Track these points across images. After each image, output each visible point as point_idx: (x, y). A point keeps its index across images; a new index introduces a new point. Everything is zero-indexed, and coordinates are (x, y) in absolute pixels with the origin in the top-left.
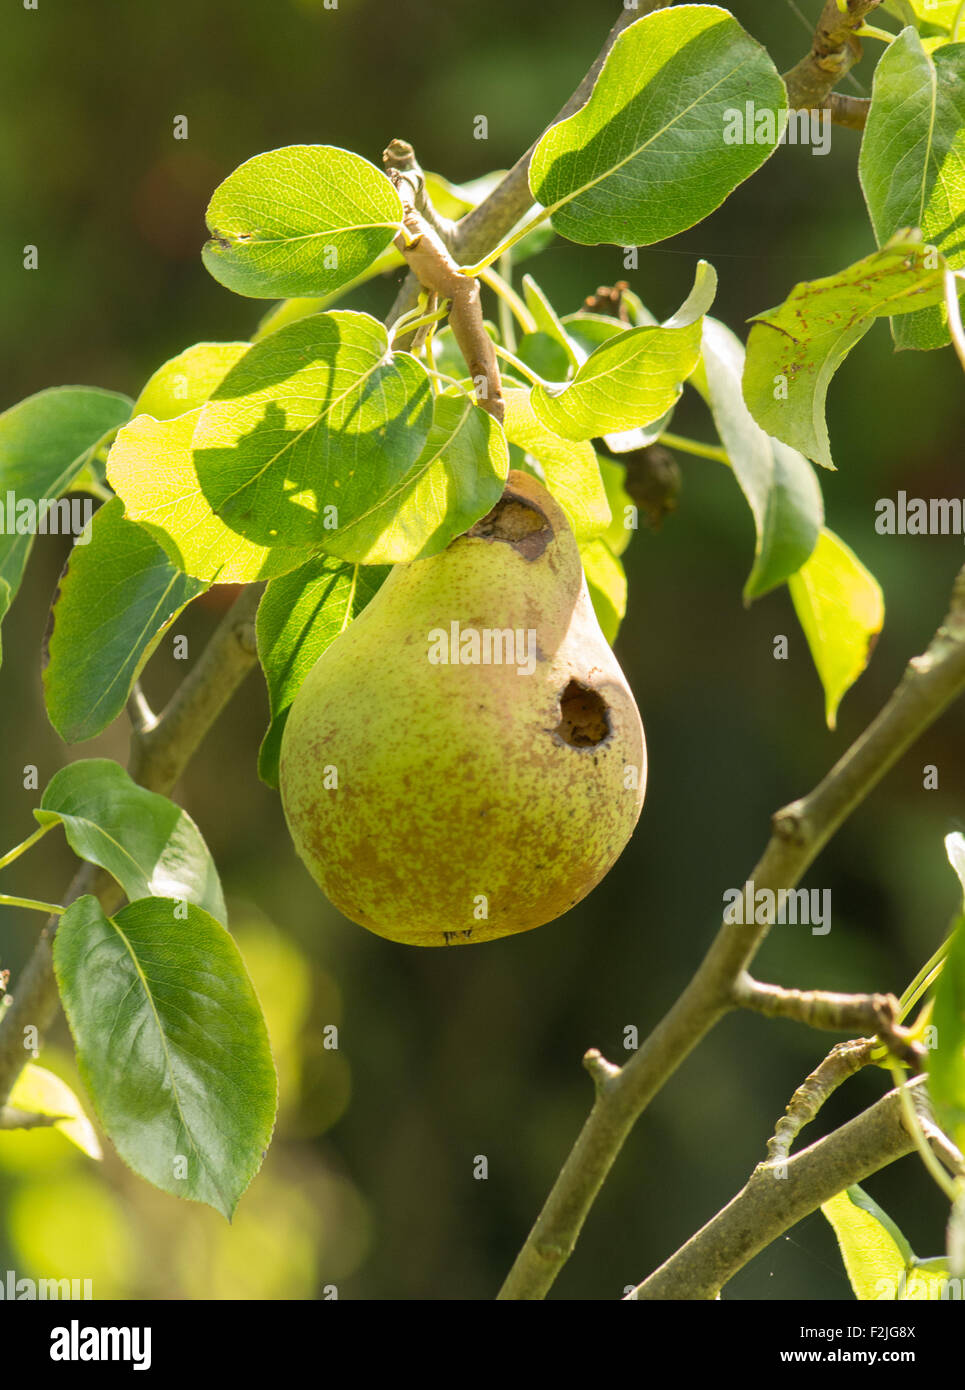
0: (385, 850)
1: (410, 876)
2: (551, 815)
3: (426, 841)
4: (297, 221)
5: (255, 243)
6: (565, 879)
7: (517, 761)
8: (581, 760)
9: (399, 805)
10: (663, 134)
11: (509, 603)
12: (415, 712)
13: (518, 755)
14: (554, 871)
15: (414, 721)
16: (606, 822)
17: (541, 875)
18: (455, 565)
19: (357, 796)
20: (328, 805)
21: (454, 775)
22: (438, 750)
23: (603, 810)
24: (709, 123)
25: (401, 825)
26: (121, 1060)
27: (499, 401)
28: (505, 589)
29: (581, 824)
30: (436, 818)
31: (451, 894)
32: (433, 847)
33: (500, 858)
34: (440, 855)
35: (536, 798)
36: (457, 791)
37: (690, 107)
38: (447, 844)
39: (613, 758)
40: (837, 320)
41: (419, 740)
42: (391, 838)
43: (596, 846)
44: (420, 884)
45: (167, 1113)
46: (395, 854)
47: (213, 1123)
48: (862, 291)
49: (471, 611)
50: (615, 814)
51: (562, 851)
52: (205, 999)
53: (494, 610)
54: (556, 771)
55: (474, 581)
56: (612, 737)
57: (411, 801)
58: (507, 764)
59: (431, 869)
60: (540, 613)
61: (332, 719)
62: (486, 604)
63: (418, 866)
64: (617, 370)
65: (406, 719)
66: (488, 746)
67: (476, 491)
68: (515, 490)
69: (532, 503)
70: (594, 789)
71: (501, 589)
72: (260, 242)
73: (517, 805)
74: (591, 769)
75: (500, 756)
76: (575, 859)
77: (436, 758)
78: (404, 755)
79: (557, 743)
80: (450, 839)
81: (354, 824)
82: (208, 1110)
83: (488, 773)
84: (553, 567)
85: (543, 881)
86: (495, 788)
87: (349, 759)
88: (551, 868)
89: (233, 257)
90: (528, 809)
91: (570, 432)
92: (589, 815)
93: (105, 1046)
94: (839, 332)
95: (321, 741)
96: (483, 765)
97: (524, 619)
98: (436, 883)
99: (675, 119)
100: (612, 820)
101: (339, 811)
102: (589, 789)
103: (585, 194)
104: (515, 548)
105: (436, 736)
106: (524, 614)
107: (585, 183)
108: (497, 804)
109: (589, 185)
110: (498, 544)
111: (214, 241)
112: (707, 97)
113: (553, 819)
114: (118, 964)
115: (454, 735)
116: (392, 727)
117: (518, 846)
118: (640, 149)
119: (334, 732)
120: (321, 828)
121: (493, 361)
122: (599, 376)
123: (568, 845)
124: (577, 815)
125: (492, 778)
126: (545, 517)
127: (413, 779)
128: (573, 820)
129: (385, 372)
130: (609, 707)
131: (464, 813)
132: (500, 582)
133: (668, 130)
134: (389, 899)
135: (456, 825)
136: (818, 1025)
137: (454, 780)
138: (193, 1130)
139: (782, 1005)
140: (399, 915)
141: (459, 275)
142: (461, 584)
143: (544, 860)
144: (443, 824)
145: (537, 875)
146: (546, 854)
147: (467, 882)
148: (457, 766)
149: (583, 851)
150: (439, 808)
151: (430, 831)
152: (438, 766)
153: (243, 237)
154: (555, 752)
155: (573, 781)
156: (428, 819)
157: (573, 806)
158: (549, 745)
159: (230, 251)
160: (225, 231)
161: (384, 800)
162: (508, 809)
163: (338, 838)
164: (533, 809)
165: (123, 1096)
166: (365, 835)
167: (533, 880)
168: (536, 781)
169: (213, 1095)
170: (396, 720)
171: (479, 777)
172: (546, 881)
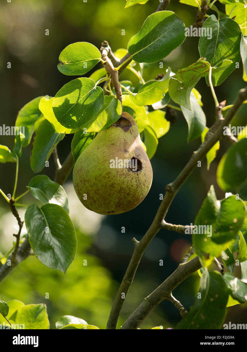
0: (92, 194)
1: (97, 199)
2: (127, 186)
3: (100, 192)
4: (79, 59)
5: (69, 64)
6: (132, 200)
7: (120, 174)
8: (134, 174)
9: (94, 184)
10: (158, 39)
11: (120, 140)
12: (98, 164)
13: (120, 173)
14: (129, 198)
15: (98, 166)
16: (141, 188)
17: (126, 199)
18: (109, 132)
19: (86, 182)
20: (80, 184)
21: (106, 177)
22: (102, 172)
23: (140, 185)
24: (169, 37)
25: (95, 188)
26: (40, 239)
27: (121, 97)
28: (119, 137)
29: (135, 188)
30: (102, 187)
31: (106, 203)
32: (101, 193)
33: (116, 196)
34: (103, 195)
35: (124, 182)
36: (106, 181)
37: (165, 34)
38: (105, 192)
39: (142, 174)
40: (190, 78)
41: (98, 170)
42: (93, 191)
43: (138, 193)
44: (99, 201)
45: (51, 250)
46: (94, 195)
47: (62, 253)
48: (194, 71)
49: (112, 142)
50: (143, 186)
51: (130, 194)
52: (60, 225)
53: (117, 142)
54: (128, 177)
55: (112, 136)
56: (142, 170)
57: (97, 183)
58: (117, 175)
59: (101, 198)
60: (127, 143)
61: (82, 165)
62: (115, 140)
63: (99, 197)
64: (149, 91)
65: (96, 165)
66: (113, 171)
67: (114, 116)
68: (124, 116)
69: (127, 119)
70: (137, 181)
71: (118, 137)
72: (70, 63)
73: (120, 184)
74: (137, 176)
75: (116, 173)
76: (134, 196)
77: (102, 174)
78: (95, 173)
79: (129, 171)
80: (105, 191)
81: (85, 188)
82: (61, 250)
83: (113, 177)
84: (131, 133)
85: (127, 201)
86: (115, 180)
87: (84, 174)
88: (128, 198)
89: (65, 67)
90: (122, 185)
91: (139, 104)
92: (137, 186)
93: (36, 236)
94: (191, 80)
95: (79, 170)
96: (112, 175)
97: (123, 144)
98: (103, 201)
99: (161, 36)
100: (142, 187)
101: (82, 185)
102: (136, 181)
103: (140, 52)
104: (122, 129)
105: (102, 169)
106: (123, 143)
107: (140, 50)
108: (115, 184)
109: (141, 50)
110: (118, 128)
111: (60, 63)
112: (169, 31)
113: (128, 187)
114: (40, 218)
115: (106, 169)
116: (93, 167)
117: (120, 193)
118: (153, 43)
119: (82, 168)
120: (79, 189)
121: (120, 88)
122: (145, 92)
123: (132, 193)
124: (133, 186)
125: (114, 178)
126: (130, 122)
127: (97, 178)
128: (133, 187)
129: (94, 91)
130: (142, 163)
131: (108, 186)
132: (118, 136)
133: (160, 39)
134: (93, 204)
135: (106, 188)
136: (179, 232)
137: (106, 179)
138: (57, 254)
139: (171, 228)
140: (96, 208)
141: (114, 70)
142: (110, 136)
143: (126, 196)
144: (103, 188)
145: (125, 199)
146: (127, 195)
147: (109, 201)
148: (106, 175)
149: (136, 194)
150: (102, 185)
151: (101, 190)
152: (102, 175)
153: (67, 62)
154: (128, 173)
155: (132, 179)
156: (100, 187)
157: (132, 184)
158: (127, 171)
159: (64, 65)
160: (63, 61)
161: (91, 183)
162: (118, 185)
163: (83, 191)
164: (123, 185)
165: (40, 247)
166: (88, 190)
167: (124, 200)
168: (124, 179)
169: (63, 246)
170: (94, 166)
171: (111, 178)
172: (127, 200)
